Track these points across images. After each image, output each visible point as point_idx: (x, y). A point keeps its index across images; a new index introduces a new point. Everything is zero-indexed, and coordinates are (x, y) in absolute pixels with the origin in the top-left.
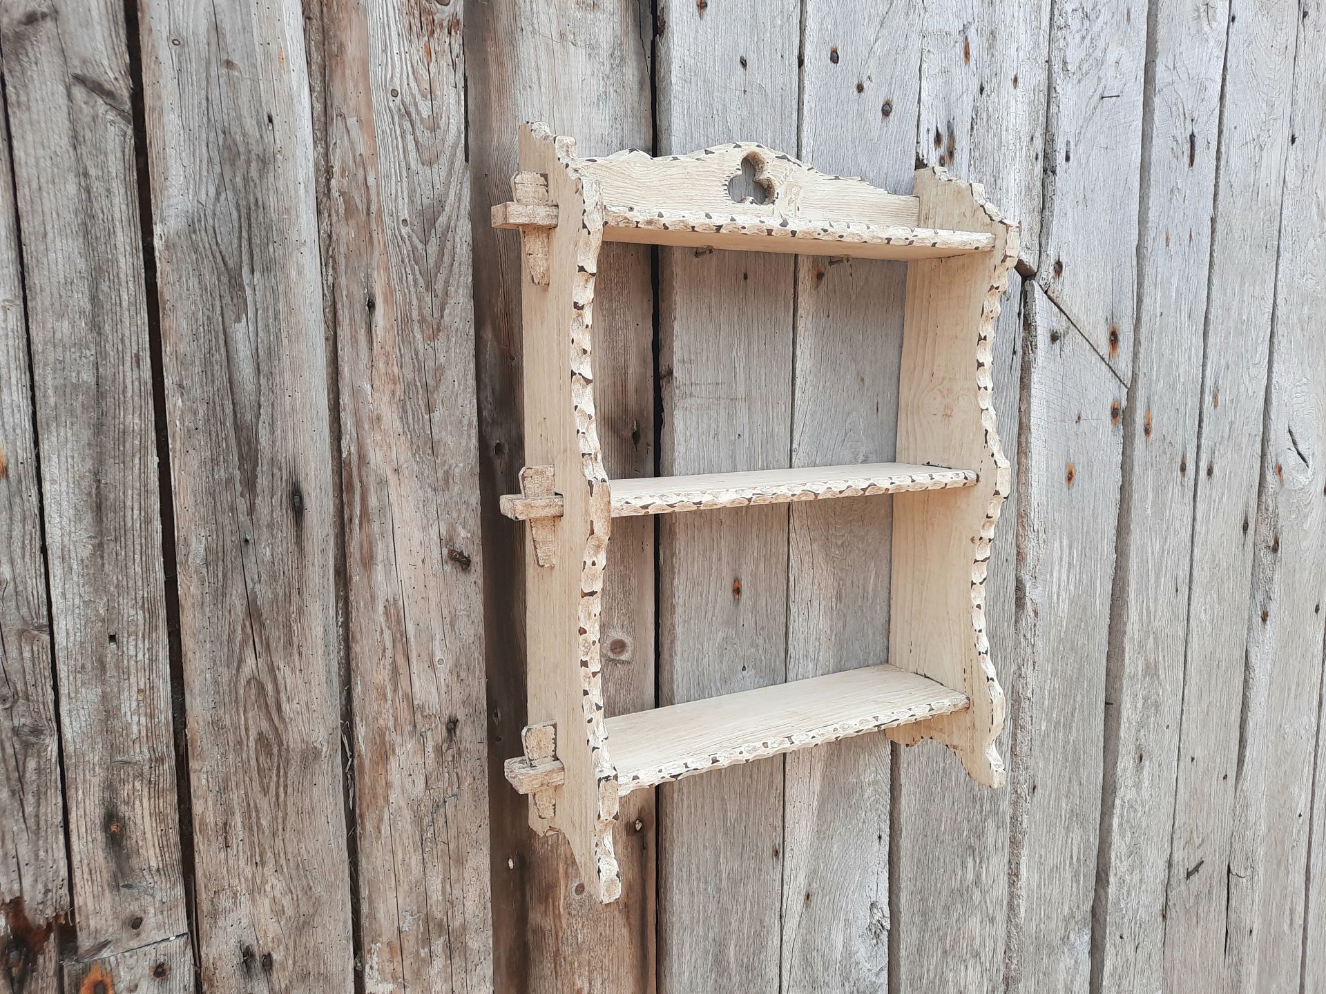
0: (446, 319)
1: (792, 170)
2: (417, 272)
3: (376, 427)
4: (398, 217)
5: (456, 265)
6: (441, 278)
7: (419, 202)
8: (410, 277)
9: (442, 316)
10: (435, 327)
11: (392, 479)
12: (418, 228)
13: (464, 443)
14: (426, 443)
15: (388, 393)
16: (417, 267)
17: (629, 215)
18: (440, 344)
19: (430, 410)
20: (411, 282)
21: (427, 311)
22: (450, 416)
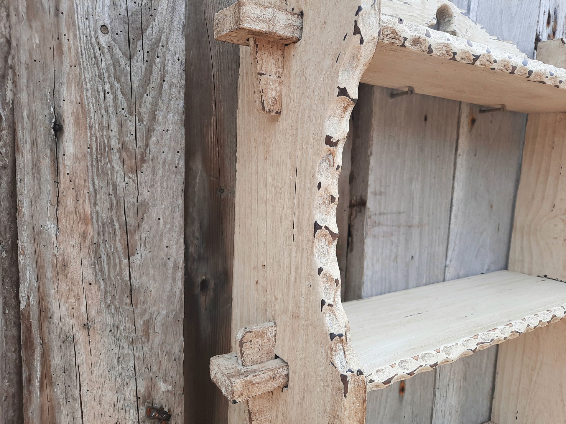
0: (152, 148)
1: (470, 26)
2: (119, 91)
3: (61, 277)
4: (95, 21)
5: (166, 85)
6: (147, 101)
7: (124, 6)
8: (110, 97)
9: (147, 145)
10: (139, 157)
11: (80, 336)
12: (121, 38)
13: (168, 287)
14: (123, 291)
15: (77, 235)
16: (118, 86)
17: (398, 27)
18: (144, 178)
19: (129, 254)
20: (110, 104)
21: (129, 139)
22: (152, 258)
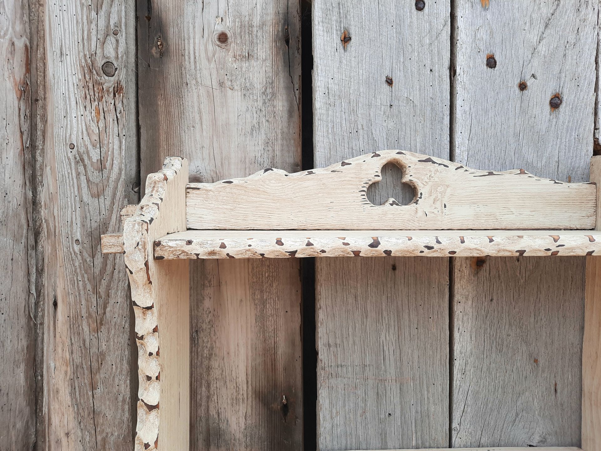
0: (108, 314)
2: (86, 279)
4: (72, 238)
5: (116, 272)
6: (104, 283)
7: (89, 226)
8: (81, 283)
9: (105, 313)
10: (99, 321)
12: (87, 246)
13: (119, 416)
14: (89, 414)
15: (63, 372)
16: (86, 276)
18: (103, 335)
19: (93, 387)
20: (81, 288)
21: (93, 310)
22: (108, 393)
